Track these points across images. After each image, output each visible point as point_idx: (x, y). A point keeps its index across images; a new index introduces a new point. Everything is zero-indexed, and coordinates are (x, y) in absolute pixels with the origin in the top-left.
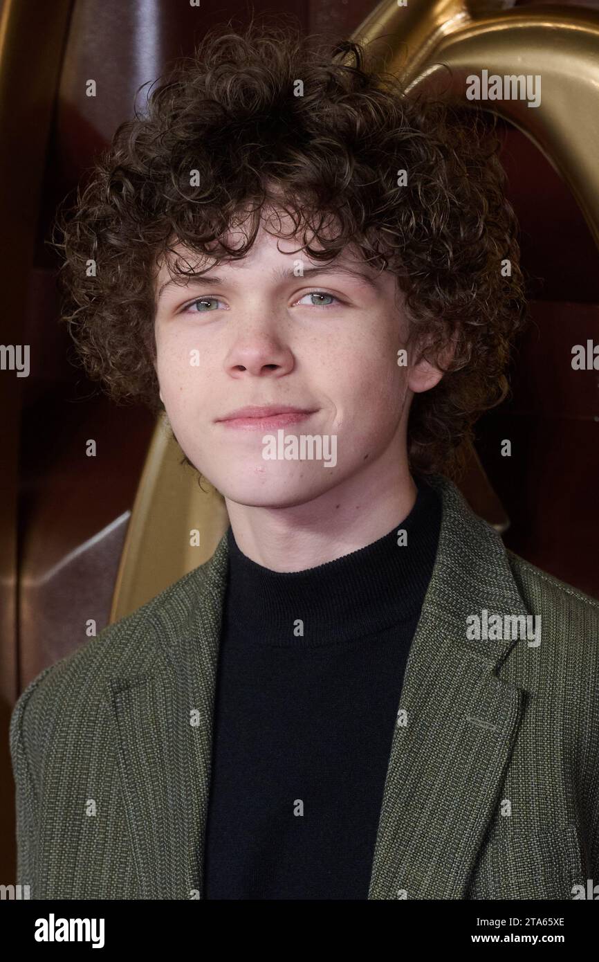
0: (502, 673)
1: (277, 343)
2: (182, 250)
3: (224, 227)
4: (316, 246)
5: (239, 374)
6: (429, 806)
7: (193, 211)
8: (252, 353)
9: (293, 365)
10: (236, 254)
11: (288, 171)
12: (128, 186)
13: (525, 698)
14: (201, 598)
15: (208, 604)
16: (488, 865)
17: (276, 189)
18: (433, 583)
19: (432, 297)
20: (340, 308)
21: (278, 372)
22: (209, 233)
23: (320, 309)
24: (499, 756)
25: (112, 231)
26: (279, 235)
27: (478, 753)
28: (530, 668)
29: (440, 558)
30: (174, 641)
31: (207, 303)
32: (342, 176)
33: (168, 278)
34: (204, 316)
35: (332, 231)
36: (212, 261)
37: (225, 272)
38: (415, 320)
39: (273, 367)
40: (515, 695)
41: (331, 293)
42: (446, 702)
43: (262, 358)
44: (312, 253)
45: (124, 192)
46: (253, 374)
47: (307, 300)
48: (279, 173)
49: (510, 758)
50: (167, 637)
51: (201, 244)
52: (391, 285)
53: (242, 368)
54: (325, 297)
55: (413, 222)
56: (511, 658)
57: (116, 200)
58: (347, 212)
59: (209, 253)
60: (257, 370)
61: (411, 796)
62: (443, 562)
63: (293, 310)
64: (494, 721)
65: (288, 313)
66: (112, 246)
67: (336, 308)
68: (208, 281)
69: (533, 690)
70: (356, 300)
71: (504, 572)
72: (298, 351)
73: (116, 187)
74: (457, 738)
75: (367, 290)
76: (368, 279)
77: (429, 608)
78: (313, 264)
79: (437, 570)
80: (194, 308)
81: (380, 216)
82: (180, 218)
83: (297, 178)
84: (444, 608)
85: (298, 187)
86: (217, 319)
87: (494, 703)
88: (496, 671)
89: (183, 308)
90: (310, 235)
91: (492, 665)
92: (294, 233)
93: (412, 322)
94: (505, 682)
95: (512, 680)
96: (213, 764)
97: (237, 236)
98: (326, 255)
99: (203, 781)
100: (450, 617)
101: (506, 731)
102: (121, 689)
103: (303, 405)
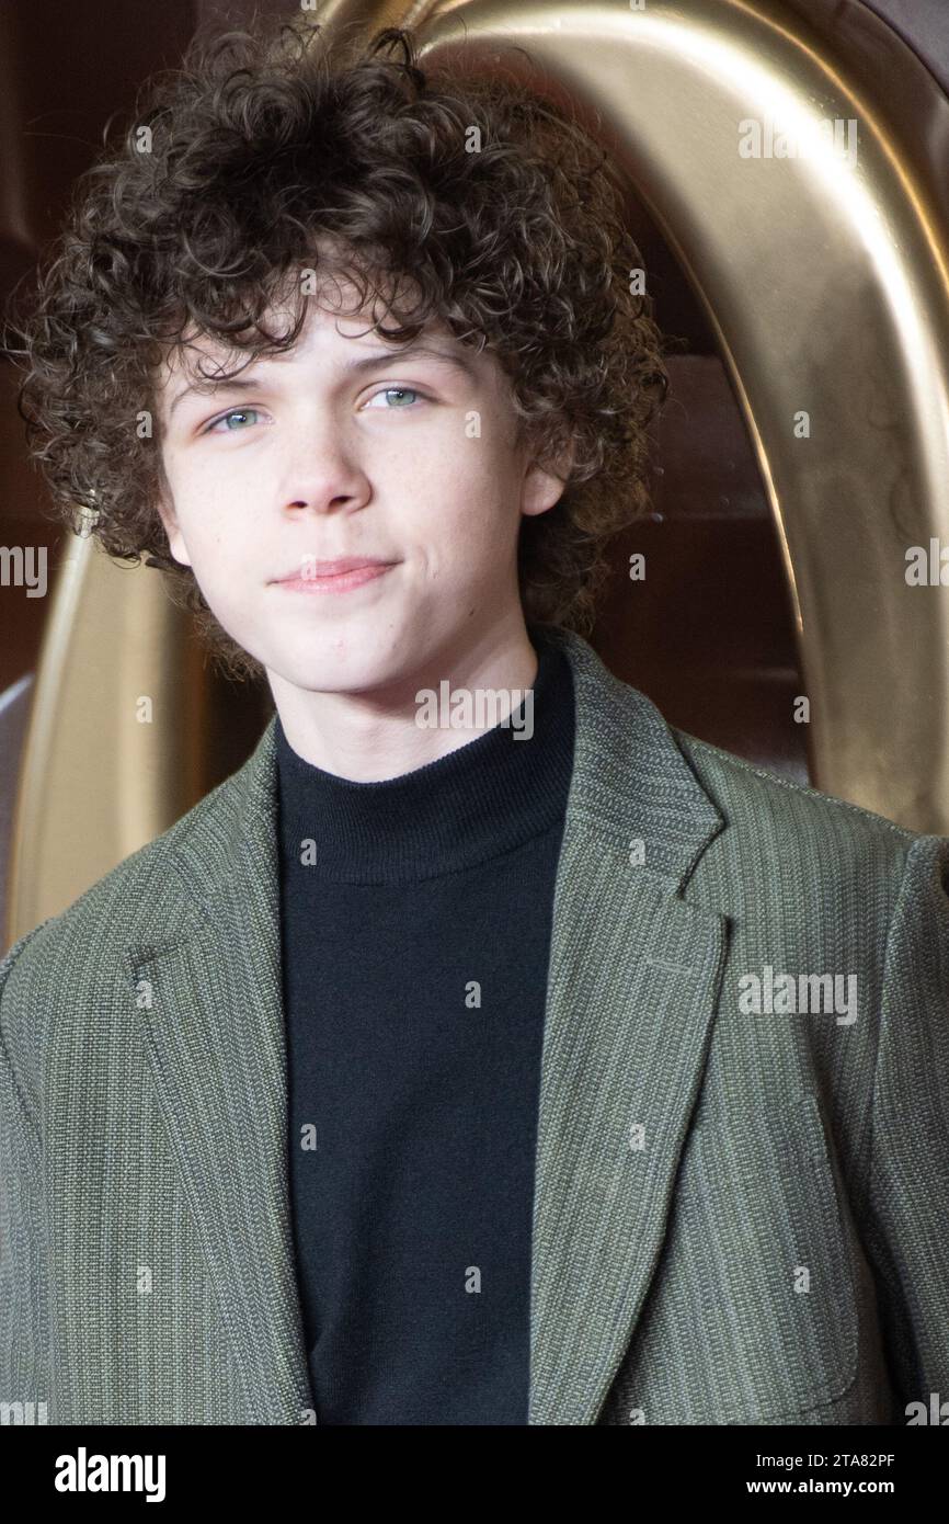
0: (689, 894)
1: (349, 466)
2: (206, 344)
3: (261, 305)
4: (391, 325)
5: (299, 512)
6: (606, 1086)
7: (218, 289)
8: (317, 481)
9: (370, 496)
10: (281, 345)
11: (346, 220)
12: (119, 258)
13: (729, 927)
14: (245, 826)
15: (258, 833)
17: (327, 246)
19: (547, 379)
20: (427, 408)
21: (350, 505)
22: (240, 318)
23: (399, 412)
24: (701, 1008)
25: (97, 325)
26: (337, 313)
27: (670, 1008)
28: (729, 886)
29: (580, 743)
30: (210, 887)
31: (242, 416)
32: (419, 220)
33: (183, 385)
34: (238, 435)
36: (245, 357)
37: (265, 370)
38: (527, 415)
39: (343, 500)
40: (716, 924)
41: (413, 387)
42: (615, 942)
43: (330, 489)
44: (384, 333)
45: (114, 269)
46: (318, 512)
47: (380, 400)
48: (334, 225)
49: (716, 1012)
50: (199, 883)
51: (232, 334)
53: (301, 505)
54: (406, 394)
55: (519, 278)
56: (699, 873)
57: (104, 283)
58: (428, 271)
59: (243, 345)
60: (324, 505)
61: (580, 1075)
62: (585, 748)
64: (687, 961)
65: (355, 421)
66: (99, 346)
67: (420, 408)
68: (241, 385)
69: (738, 915)
70: (446, 395)
71: (670, 753)
72: (375, 475)
73: (103, 263)
74: (635, 989)
75: (462, 380)
76: (461, 362)
77: (576, 813)
78: (387, 348)
79: (579, 760)
80: (223, 426)
81: (474, 273)
82: (200, 299)
83: (357, 229)
84: (597, 812)
85: (358, 242)
86: (258, 438)
87: (685, 937)
88: (681, 893)
89: (208, 427)
90: (380, 308)
91: (675, 884)
92: (360, 307)
93: (521, 418)
94: (697, 907)
95: (704, 901)
96: (289, 1053)
97: (279, 318)
98: (405, 335)
99: (277, 1077)
100: (606, 824)
101: (707, 975)
102: (143, 960)
103: (382, 553)
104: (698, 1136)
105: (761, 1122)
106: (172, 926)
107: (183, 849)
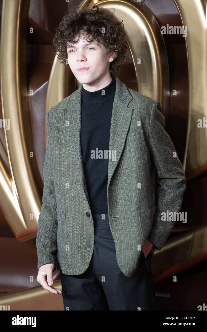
1: (84, 57)
4: (88, 40)
5: (78, 62)
8: (80, 58)
9: (87, 60)
10: (75, 42)
13: (133, 110)
15: (79, 97)
16: (129, 137)
18: (116, 93)
21: (84, 61)
23: (91, 50)
27: (126, 119)
28: (133, 106)
29: (116, 89)
35: (91, 37)
36: (73, 44)
37: (75, 45)
40: (132, 110)
41: (92, 48)
42: (120, 112)
47: (89, 49)
48: (81, 29)
49: (131, 120)
50: (72, 102)
52: (102, 46)
53: (78, 61)
56: (130, 104)
58: (93, 34)
59: (72, 42)
60: (81, 61)
63: (87, 51)
64: (128, 114)
65: (86, 51)
67: (93, 50)
68: (73, 47)
69: (134, 109)
70: (96, 48)
71: (127, 90)
72: (87, 58)
74: (122, 117)
75: (98, 47)
76: (98, 45)
77: (116, 97)
78: (88, 43)
79: (116, 91)
80: (72, 52)
86: (75, 53)
87: (128, 111)
88: (128, 106)
89: (70, 51)
95: (130, 107)
97: (76, 39)
101: (130, 116)
102: (65, 111)
103: (88, 67)
104: (129, 134)
105: (136, 133)
106: (69, 107)
107: (70, 98)
